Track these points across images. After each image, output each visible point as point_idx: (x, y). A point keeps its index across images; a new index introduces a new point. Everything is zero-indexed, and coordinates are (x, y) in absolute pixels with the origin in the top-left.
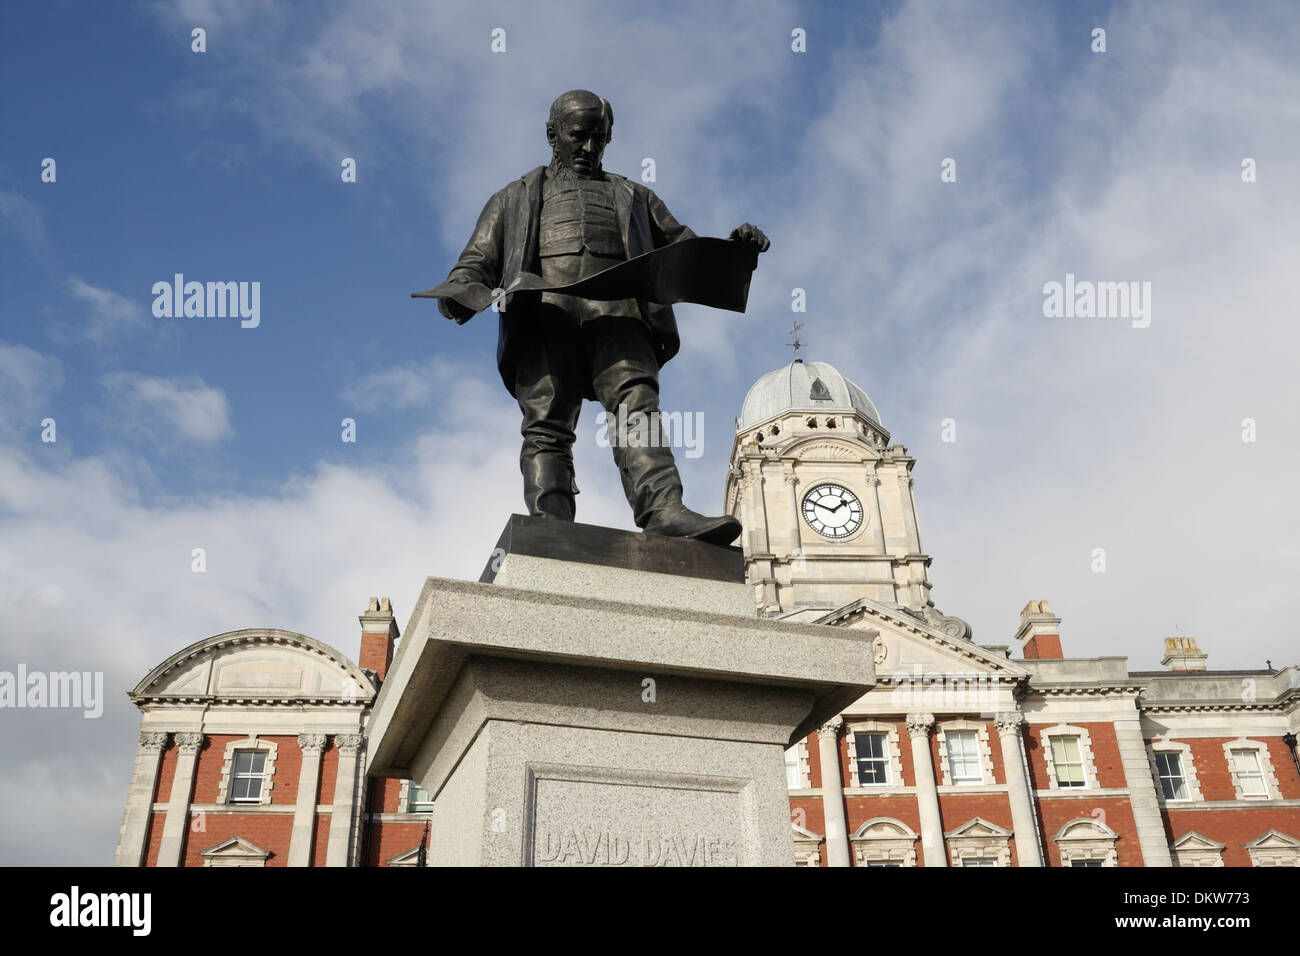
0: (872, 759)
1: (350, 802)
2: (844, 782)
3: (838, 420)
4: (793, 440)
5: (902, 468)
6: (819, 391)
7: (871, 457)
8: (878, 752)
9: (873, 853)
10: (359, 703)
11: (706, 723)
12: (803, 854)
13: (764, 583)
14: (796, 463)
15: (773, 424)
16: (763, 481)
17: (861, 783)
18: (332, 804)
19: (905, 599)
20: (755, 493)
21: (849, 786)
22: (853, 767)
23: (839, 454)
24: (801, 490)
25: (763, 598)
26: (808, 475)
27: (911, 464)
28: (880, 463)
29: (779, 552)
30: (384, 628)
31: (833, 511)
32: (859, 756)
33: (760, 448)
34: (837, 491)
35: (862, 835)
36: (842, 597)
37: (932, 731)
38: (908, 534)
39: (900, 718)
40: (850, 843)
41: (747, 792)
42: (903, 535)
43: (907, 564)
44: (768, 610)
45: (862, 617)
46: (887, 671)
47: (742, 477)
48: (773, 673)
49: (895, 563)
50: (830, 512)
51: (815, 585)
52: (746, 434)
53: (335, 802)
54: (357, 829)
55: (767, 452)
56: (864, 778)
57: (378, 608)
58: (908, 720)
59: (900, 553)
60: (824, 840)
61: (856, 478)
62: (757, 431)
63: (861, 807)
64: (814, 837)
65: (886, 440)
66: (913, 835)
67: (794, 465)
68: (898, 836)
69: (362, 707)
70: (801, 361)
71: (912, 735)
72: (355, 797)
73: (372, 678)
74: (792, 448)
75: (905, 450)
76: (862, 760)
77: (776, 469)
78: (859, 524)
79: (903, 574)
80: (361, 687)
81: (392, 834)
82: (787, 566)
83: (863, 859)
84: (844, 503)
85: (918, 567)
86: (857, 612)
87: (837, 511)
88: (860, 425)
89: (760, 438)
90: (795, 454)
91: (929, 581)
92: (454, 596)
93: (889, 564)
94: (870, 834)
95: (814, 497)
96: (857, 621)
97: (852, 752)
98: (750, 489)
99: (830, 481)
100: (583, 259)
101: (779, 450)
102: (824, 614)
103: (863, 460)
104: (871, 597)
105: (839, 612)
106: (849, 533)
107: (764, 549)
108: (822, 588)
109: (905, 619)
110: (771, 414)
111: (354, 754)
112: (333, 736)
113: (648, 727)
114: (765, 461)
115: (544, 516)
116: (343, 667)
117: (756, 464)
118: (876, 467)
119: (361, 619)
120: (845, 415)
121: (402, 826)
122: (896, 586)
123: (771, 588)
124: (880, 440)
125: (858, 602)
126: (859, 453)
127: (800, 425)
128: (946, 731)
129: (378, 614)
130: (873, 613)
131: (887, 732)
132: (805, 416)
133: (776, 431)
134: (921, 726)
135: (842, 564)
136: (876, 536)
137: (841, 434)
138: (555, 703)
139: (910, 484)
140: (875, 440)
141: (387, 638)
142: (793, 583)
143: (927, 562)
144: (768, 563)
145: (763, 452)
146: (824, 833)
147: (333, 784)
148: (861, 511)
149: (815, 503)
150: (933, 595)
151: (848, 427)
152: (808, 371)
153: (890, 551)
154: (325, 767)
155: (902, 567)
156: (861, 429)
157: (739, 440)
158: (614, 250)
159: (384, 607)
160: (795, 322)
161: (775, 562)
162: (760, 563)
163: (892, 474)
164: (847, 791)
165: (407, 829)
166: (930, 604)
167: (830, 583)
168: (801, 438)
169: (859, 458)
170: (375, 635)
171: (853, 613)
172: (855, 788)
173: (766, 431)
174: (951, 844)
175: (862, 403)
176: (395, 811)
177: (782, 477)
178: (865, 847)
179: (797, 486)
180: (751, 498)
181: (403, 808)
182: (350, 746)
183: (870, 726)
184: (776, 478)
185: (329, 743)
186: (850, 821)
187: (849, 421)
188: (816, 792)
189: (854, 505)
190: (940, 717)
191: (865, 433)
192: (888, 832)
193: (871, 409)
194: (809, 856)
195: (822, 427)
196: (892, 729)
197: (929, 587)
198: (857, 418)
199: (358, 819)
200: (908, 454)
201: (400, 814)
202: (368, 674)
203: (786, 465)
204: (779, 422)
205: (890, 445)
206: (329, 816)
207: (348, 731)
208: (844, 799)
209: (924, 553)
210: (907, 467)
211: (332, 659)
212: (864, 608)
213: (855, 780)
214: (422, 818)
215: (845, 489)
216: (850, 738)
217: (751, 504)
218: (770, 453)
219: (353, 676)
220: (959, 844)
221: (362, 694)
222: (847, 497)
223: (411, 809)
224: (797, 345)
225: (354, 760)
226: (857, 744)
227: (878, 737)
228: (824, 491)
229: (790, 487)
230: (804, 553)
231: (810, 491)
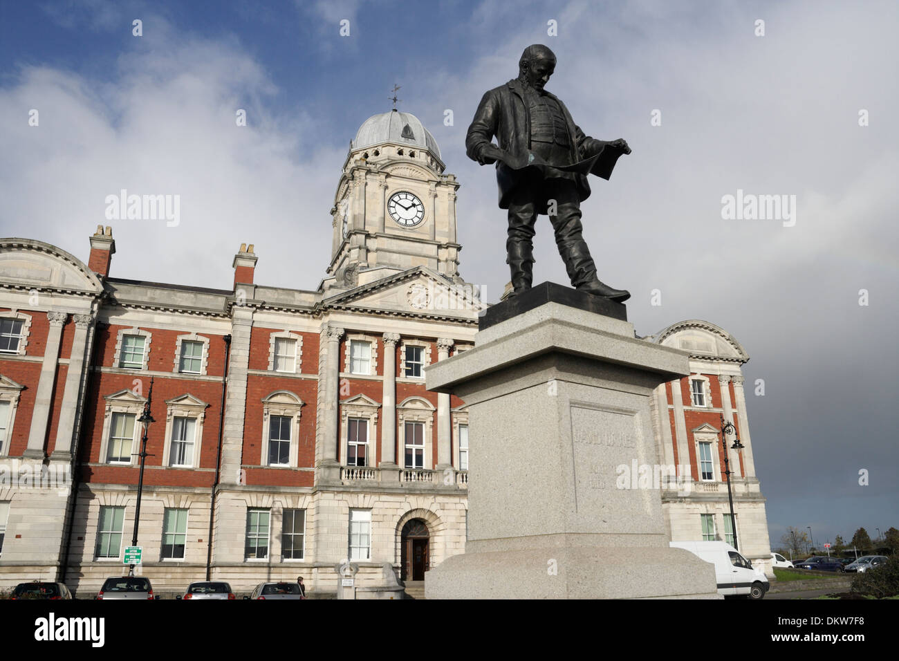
0: (414, 362)
1: (82, 358)
2: (397, 374)
3: (417, 153)
4: (387, 161)
5: (451, 189)
6: (407, 133)
7: (433, 179)
8: (418, 359)
9: (408, 416)
10: (91, 295)
11: (626, 385)
12: (368, 413)
13: (360, 248)
14: (388, 176)
15: (376, 149)
16: (366, 184)
17: (406, 375)
18: (69, 358)
19: (443, 268)
20: (360, 190)
22: (403, 366)
23: (415, 174)
24: (389, 193)
25: (358, 257)
26: (394, 184)
27: (457, 187)
28: (439, 184)
29: (371, 230)
30: (107, 246)
31: (407, 209)
32: (407, 359)
33: (367, 163)
34: (410, 197)
35: (404, 405)
36: (408, 263)
37: (451, 349)
38: (450, 229)
39: (434, 340)
40: (396, 409)
41: (637, 416)
42: (447, 230)
43: (447, 248)
44: (360, 265)
45: (419, 277)
46: (430, 311)
47: (353, 179)
48: (660, 368)
49: (440, 246)
50: (404, 209)
51: (391, 254)
52: (357, 152)
53: (72, 357)
54: (86, 376)
55: (371, 166)
56: (408, 373)
57: (103, 234)
58: (438, 341)
59: (444, 241)
60: (381, 406)
61: (423, 190)
62: (365, 151)
63: (405, 389)
64: (376, 404)
65: (443, 170)
66: (433, 408)
67: (386, 177)
68: (424, 408)
69: (93, 298)
70: (396, 111)
71: (439, 351)
72: (85, 355)
73: (101, 279)
74: (387, 166)
75: (455, 178)
76: (409, 362)
77: (375, 178)
78: (421, 219)
79: (443, 254)
80: (94, 284)
81: (108, 380)
82: (375, 240)
83: (403, 419)
84: (414, 205)
85: (453, 251)
86: (416, 274)
87: (409, 209)
88: (429, 158)
89: (366, 156)
90: (388, 170)
91: (458, 260)
93: (436, 247)
94: (409, 406)
95: (396, 198)
96: (415, 279)
97: (403, 357)
98: (357, 188)
99: (407, 190)
100: (553, 146)
101: (378, 166)
102: (397, 272)
103: (429, 181)
104: (426, 265)
105: (406, 272)
106: (415, 224)
107: (361, 227)
108: (395, 256)
109: (444, 281)
110: (375, 142)
111: (86, 327)
112: (73, 315)
113: (607, 386)
114: (369, 172)
116: (82, 270)
117: (363, 173)
118: (436, 186)
119: (91, 239)
120: (421, 151)
121: (115, 375)
122: (439, 261)
123: (363, 251)
124: (439, 169)
125: (418, 268)
126: (426, 176)
127: (393, 152)
128: (459, 350)
129: (102, 237)
130: (426, 275)
131: (425, 347)
132: (397, 147)
133: (377, 153)
134: (446, 346)
135: (408, 242)
136: (430, 229)
137: (417, 162)
139: (455, 199)
140: (437, 169)
141: (108, 253)
142: (377, 250)
143: (459, 249)
144: (364, 236)
145: (368, 165)
146: (382, 402)
147: (71, 346)
148: (423, 212)
149: (396, 203)
150: (460, 269)
151: (422, 158)
152: (402, 118)
153: (438, 239)
154: (65, 334)
155: (443, 249)
156: (429, 161)
157: (352, 155)
158: (566, 144)
159: (107, 233)
160: (396, 85)
161: (368, 236)
162: (358, 236)
163: (444, 191)
164: (398, 379)
165: (118, 378)
166: (457, 274)
167: (399, 253)
168: (395, 160)
169: (427, 177)
170: (101, 251)
171: (414, 274)
172: (403, 378)
173: (370, 152)
174: (454, 415)
175: (432, 145)
176: (111, 366)
177: (378, 184)
178: (405, 413)
179: (387, 191)
180: (358, 194)
181: (116, 364)
182: (84, 322)
183: (416, 343)
184: (374, 183)
185: (69, 319)
186: (398, 396)
187: (423, 155)
188: (380, 378)
189: (420, 208)
190: (457, 342)
191: (432, 163)
192: (419, 405)
193: (437, 149)
194: (371, 414)
195: (406, 156)
196: (428, 345)
197: (457, 263)
198: (428, 153)
199: (86, 369)
200: (456, 181)
201: (114, 368)
202: (98, 276)
203: (381, 176)
204: (380, 148)
205: (445, 173)
206: (67, 366)
207: (82, 312)
208: (396, 384)
209: (458, 243)
210: (455, 188)
211: (74, 264)
212: (421, 272)
213: (403, 374)
214: (128, 372)
215: (415, 197)
216: (403, 349)
217: (357, 197)
218: (372, 167)
219: (88, 277)
220: (458, 416)
221: (93, 289)
222: (416, 202)
223: (121, 365)
224: (395, 100)
225: (86, 331)
226: (407, 353)
227: (419, 349)
228: (403, 196)
229: (382, 190)
230: (386, 232)
231: (394, 195)
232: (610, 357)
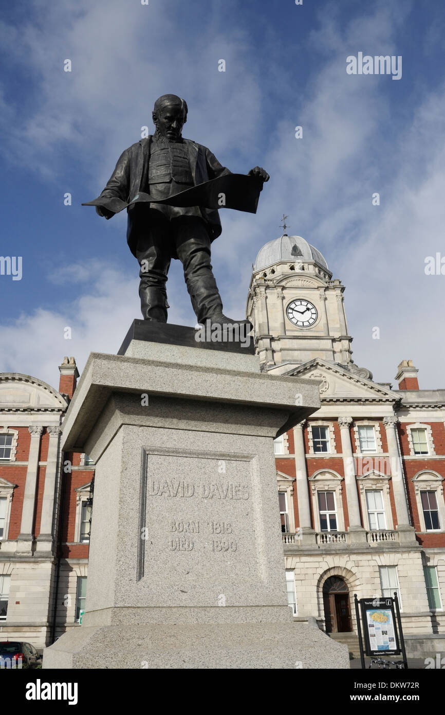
0: (320, 440)
1: (56, 460)
2: (306, 451)
3: (306, 266)
4: (282, 276)
5: (338, 291)
6: (296, 251)
7: (323, 285)
8: (324, 436)
9: (319, 486)
10: (59, 410)
11: (233, 426)
12: (285, 487)
13: (266, 350)
14: (284, 288)
15: (272, 268)
16: (266, 298)
17: (315, 451)
18: (46, 461)
19: (339, 359)
20: (262, 304)
21: (308, 453)
22: (311, 444)
23: (306, 284)
24: (286, 302)
25: (266, 358)
26: (289, 295)
27: (343, 289)
28: (327, 289)
29: (274, 334)
30: (72, 372)
31: (302, 313)
32: (314, 438)
33: (265, 280)
34: (304, 303)
35: (315, 477)
36: (306, 357)
37: (351, 426)
38: (341, 325)
39: (335, 419)
40: (308, 482)
41: (254, 461)
42: (338, 326)
43: (340, 341)
44: (268, 364)
45: (316, 368)
46: (329, 395)
47: (256, 296)
48: (268, 401)
49: (334, 340)
50: (301, 314)
51: (293, 352)
52: (258, 273)
53: (48, 460)
54: (59, 474)
55: (269, 282)
56: (316, 449)
57: (68, 362)
58: (339, 420)
59: (337, 335)
60: (296, 480)
61: (314, 296)
62: (264, 271)
63: (315, 464)
64: (291, 479)
65: (330, 277)
66: (340, 478)
67: (282, 290)
68: (333, 478)
69: (61, 412)
70: (287, 235)
71: (341, 428)
72: (58, 458)
73: (66, 398)
74: (281, 281)
75: (340, 282)
76: (316, 440)
77: (273, 291)
78: (315, 320)
79: (338, 346)
80: (60, 402)
81: (77, 476)
82: (278, 342)
83: (315, 490)
84: (308, 309)
85: (345, 343)
86: (314, 365)
87: (305, 313)
88: (317, 269)
89: (265, 275)
90: (283, 284)
91: (351, 350)
92: (105, 362)
93: (331, 341)
94: (319, 477)
95: (293, 306)
96: (314, 370)
97: (310, 436)
98: (260, 302)
99: (301, 298)
100: (171, 185)
101: (275, 281)
102: (297, 366)
103: (318, 287)
104: (321, 357)
105: (305, 365)
106: (311, 325)
107: (266, 333)
108: (296, 353)
109: (339, 369)
110: (271, 262)
111: (57, 436)
112: (47, 427)
113: (204, 428)
114: (267, 287)
115: (151, 320)
116: (51, 392)
117: (263, 289)
118: (325, 291)
119: (60, 368)
120: (309, 264)
121: (82, 472)
122: (334, 352)
123: (270, 353)
124: (327, 277)
125: (315, 360)
126: (316, 284)
127: (286, 269)
128: (358, 426)
129: (68, 365)
130: (322, 366)
131: (328, 426)
132: (289, 264)
133: (273, 272)
134: (346, 423)
135: (306, 340)
136: (324, 327)
137: (307, 273)
138: (157, 416)
139: (343, 299)
140: (325, 278)
141: (73, 377)
142: (281, 350)
143: (351, 340)
144: (269, 340)
145: (266, 283)
146: (296, 476)
147: (47, 451)
148: (317, 313)
149: (293, 309)
150: (353, 357)
151: (311, 270)
152: (291, 241)
153: (331, 334)
154: (42, 443)
155: (337, 342)
156: (317, 271)
157: (254, 276)
158: (188, 181)
159: (71, 362)
160: (284, 215)
161: (272, 339)
162: (264, 340)
163: (333, 295)
164: (307, 456)
165: (84, 474)
166: (352, 362)
167: (300, 350)
168: (287, 275)
169: (316, 285)
170: (67, 376)
171: (312, 366)
172: (312, 454)
173: (268, 271)
174: (360, 482)
175: (318, 257)
176: (78, 465)
177: (276, 296)
178: (316, 484)
179: (284, 300)
180: (260, 306)
181: (82, 463)
182: (55, 432)
183: (320, 423)
184: (273, 297)
185: (44, 431)
186: (309, 470)
187: (311, 267)
188: (292, 456)
189: (313, 311)
190: (355, 419)
191: (319, 273)
192: (328, 476)
193: (322, 260)
194: (288, 488)
195: (297, 270)
196: (331, 424)
197: (351, 353)
198: (315, 265)
199: (60, 468)
200: (342, 284)
201: (81, 466)
202: (63, 396)
203: (278, 289)
204: (275, 267)
205: (332, 279)
206: (45, 467)
207: (54, 425)
208: (306, 460)
209: (349, 335)
210: (341, 290)
211: (45, 388)
212: (317, 363)
213: (311, 450)
214: (92, 468)
215: (309, 302)
216: (310, 429)
217: (260, 309)
218: (270, 283)
219: (56, 397)
220: (363, 482)
221: (60, 406)
222: (310, 306)
223: (87, 464)
224: (285, 227)
225: (57, 439)
226: (313, 432)
227: (324, 428)
228: (298, 303)
229: (280, 300)
230: (287, 335)
231: (291, 303)
232: (184, 392)
